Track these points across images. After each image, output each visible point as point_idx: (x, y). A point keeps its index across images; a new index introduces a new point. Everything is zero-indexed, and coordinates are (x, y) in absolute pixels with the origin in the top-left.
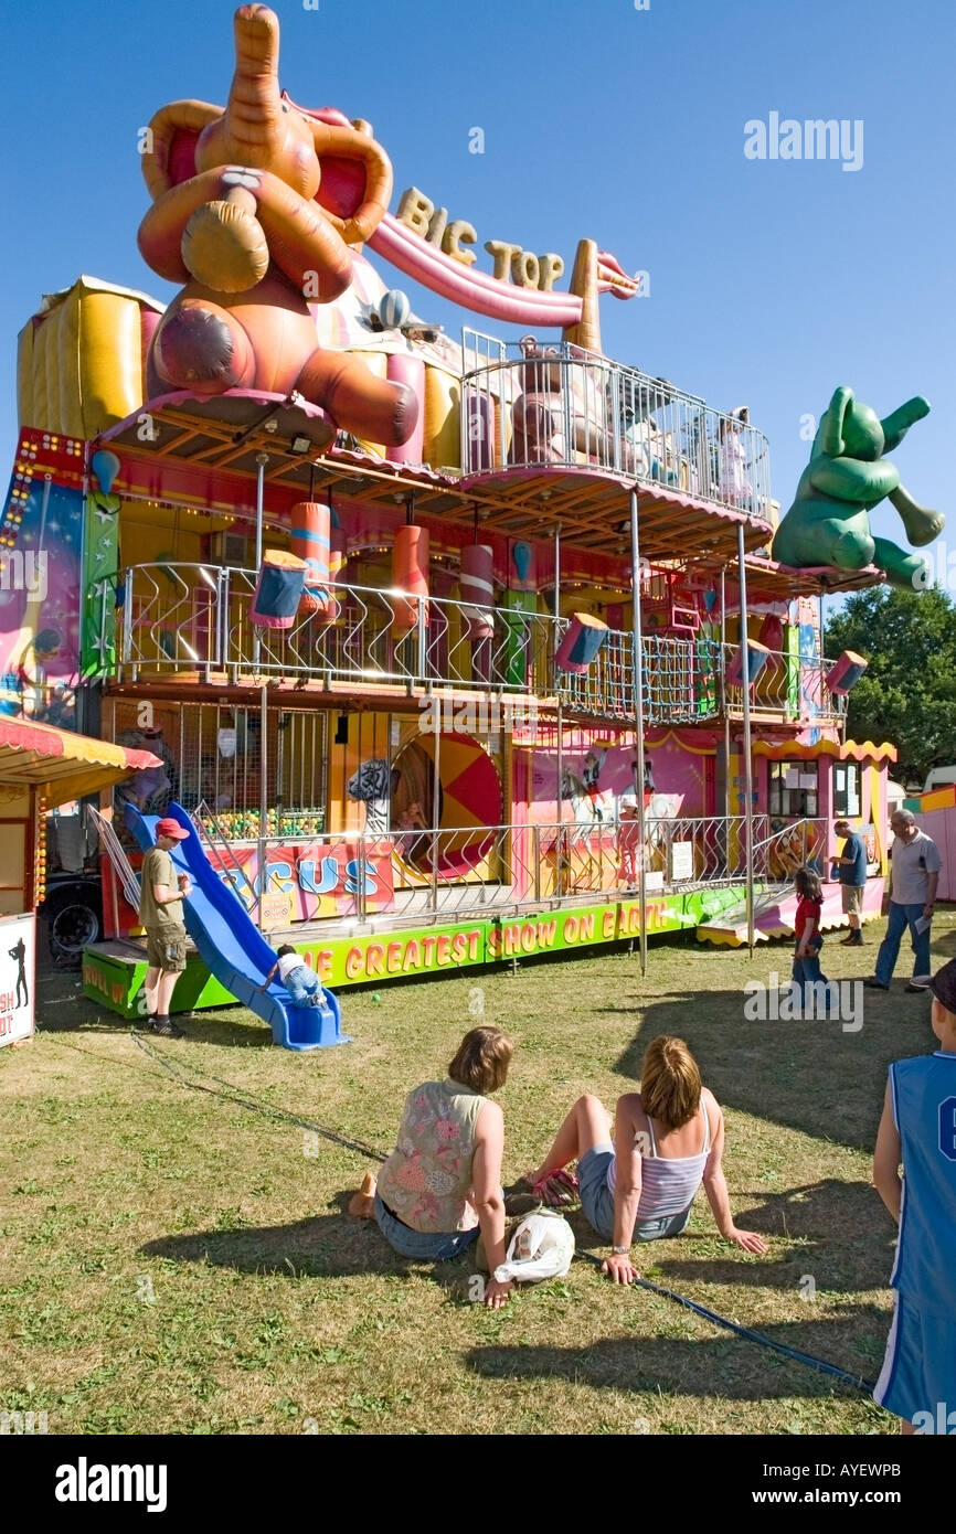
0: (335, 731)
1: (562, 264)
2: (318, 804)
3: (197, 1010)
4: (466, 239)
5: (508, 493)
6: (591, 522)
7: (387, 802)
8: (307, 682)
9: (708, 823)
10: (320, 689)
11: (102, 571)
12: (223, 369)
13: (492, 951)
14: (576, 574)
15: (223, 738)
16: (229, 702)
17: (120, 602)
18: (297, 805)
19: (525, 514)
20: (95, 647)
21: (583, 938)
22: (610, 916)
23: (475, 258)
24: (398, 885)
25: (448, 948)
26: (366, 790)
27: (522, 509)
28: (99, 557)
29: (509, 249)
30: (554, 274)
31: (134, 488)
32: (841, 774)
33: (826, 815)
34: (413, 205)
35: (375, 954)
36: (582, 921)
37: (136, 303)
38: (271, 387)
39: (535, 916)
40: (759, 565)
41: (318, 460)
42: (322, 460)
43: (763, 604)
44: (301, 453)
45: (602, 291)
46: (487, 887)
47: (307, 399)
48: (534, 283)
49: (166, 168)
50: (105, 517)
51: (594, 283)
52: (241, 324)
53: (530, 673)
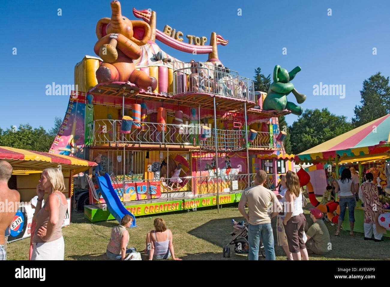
0: (146, 155)
1: (206, 39)
2: (142, 173)
3: (108, 220)
4: (181, 35)
5: (185, 98)
6: (208, 103)
7: (159, 172)
8: (134, 145)
9: (242, 176)
10: (138, 146)
11: (89, 121)
12: (109, 79)
13: (182, 207)
14: (208, 115)
15: (118, 158)
16: (119, 150)
17: (92, 129)
18: (137, 173)
19: (190, 103)
20: (88, 138)
21: (207, 204)
22: (215, 199)
23: (183, 40)
24: (163, 192)
25: (171, 207)
26: (154, 169)
27: (189, 102)
28: (89, 118)
29: (192, 36)
30: (204, 41)
31: (97, 102)
32: (279, 163)
33: (275, 173)
34: (167, 29)
35: (152, 208)
36: (207, 200)
37: (98, 60)
38: (123, 80)
39: (194, 199)
40: (256, 111)
41: (137, 94)
42: (138, 94)
43: (261, 120)
44: (132, 93)
45: (218, 44)
46: (185, 192)
47: (131, 82)
48: (199, 44)
49: (101, 32)
50: (90, 109)
51: (216, 42)
52: (116, 68)
53: (194, 140)
